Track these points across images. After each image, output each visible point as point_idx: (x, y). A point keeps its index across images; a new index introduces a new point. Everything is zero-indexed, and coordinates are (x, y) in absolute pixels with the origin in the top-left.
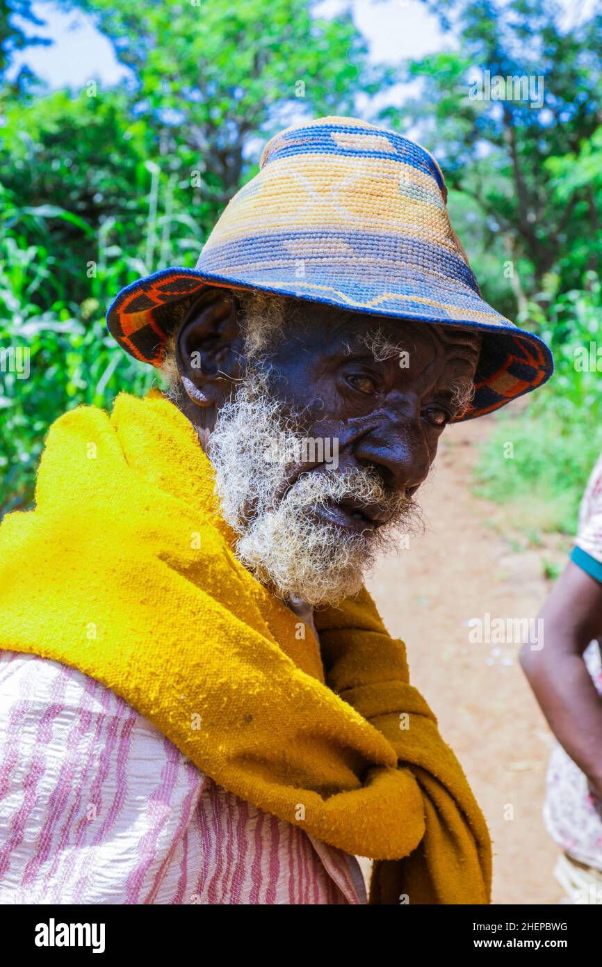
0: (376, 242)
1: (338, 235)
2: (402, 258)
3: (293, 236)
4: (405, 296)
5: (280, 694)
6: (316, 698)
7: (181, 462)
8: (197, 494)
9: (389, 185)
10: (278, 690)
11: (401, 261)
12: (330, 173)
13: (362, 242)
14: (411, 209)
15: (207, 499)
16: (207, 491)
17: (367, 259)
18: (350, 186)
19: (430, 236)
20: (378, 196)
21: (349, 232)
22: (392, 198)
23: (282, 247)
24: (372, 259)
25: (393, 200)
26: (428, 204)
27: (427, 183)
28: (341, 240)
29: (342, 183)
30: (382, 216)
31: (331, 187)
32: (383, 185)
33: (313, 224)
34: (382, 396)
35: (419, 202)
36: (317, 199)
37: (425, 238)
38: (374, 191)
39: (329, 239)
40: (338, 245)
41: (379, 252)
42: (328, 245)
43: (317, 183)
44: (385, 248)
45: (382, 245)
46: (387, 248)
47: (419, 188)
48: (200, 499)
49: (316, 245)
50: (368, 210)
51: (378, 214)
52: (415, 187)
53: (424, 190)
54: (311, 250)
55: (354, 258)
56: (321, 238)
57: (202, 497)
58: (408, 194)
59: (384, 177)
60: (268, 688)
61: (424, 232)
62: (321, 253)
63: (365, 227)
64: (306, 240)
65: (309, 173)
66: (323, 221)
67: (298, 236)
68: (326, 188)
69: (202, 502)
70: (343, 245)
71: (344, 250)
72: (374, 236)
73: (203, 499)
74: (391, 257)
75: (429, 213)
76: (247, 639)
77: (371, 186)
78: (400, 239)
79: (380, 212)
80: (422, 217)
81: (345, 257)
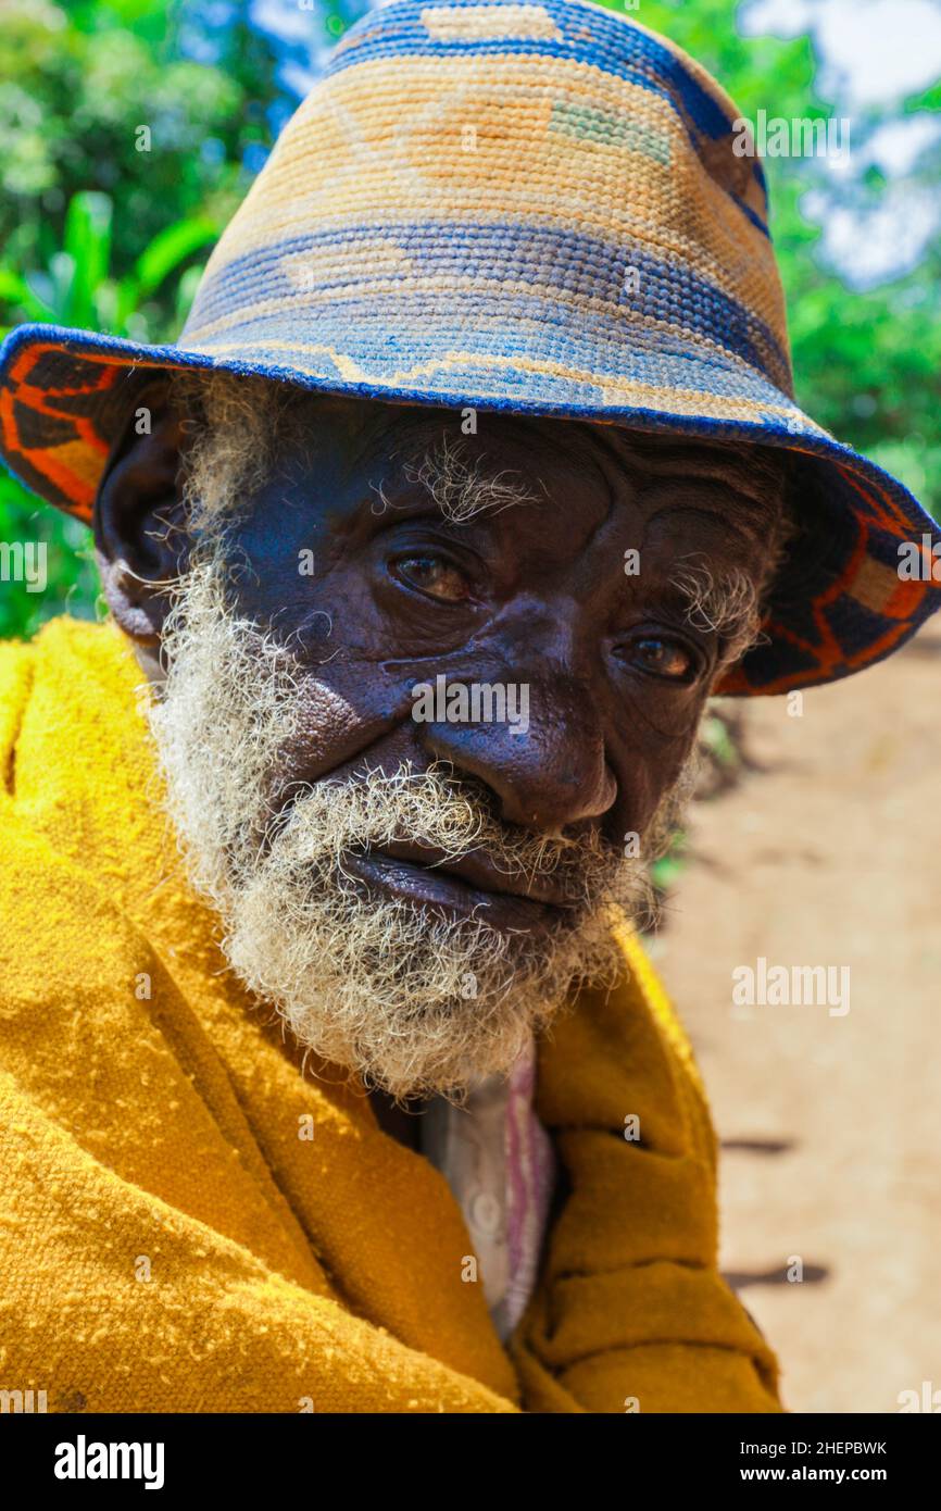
0: (467, 242)
1: (384, 231)
2: (521, 273)
3: (298, 245)
4: (499, 359)
5: (172, 1341)
6: (286, 1353)
7: (113, 770)
8: (139, 840)
9: (526, 113)
10: (166, 1331)
11: (517, 280)
12: (399, 97)
13: (436, 242)
14: (573, 163)
15: (159, 853)
16: (160, 834)
17: (436, 280)
18: (435, 121)
19: (613, 221)
20: (496, 137)
21: (412, 222)
22: (530, 139)
23: (276, 273)
24: (449, 281)
25: (532, 145)
26: (623, 151)
27: (634, 105)
28: (391, 241)
29: (420, 116)
30: (495, 183)
31: (395, 128)
32: (514, 112)
33: (344, 212)
34: (487, 607)
35: (599, 146)
36: (364, 156)
37: (596, 227)
38: (487, 128)
39: (367, 243)
40: (384, 254)
41: (468, 262)
42: (363, 256)
43: (371, 122)
44: (485, 253)
45: (480, 247)
46: (491, 252)
47: (607, 116)
48: (145, 853)
49: (340, 258)
50: (466, 170)
51: (489, 179)
52: (594, 112)
53: (620, 121)
54: (327, 270)
55: (410, 281)
56: (351, 240)
57: (148, 848)
58: (573, 130)
59: (517, 95)
60: (138, 1329)
61: (598, 213)
62: (345, 274)
63: (451, 208)
64: (324, 248)
65: (359, 104)
66: (365, 203)
67: (309, 242)
68: (386, 130)
69: (148, 860)
70: (392, 252)
71: (393, 263)
72: (467, 227)
73: (149, 853)
74: (496, 272)
75: (624, 170)
76: (93, 1203)
77: (483, 117)
78: (529, 230)
79: (493, 174)
80: (599, 179)
81: (391, 279)
